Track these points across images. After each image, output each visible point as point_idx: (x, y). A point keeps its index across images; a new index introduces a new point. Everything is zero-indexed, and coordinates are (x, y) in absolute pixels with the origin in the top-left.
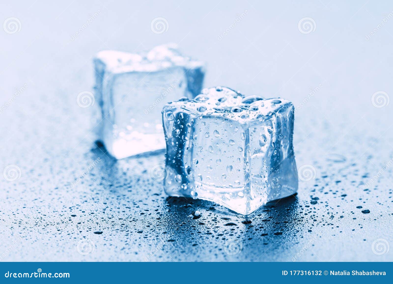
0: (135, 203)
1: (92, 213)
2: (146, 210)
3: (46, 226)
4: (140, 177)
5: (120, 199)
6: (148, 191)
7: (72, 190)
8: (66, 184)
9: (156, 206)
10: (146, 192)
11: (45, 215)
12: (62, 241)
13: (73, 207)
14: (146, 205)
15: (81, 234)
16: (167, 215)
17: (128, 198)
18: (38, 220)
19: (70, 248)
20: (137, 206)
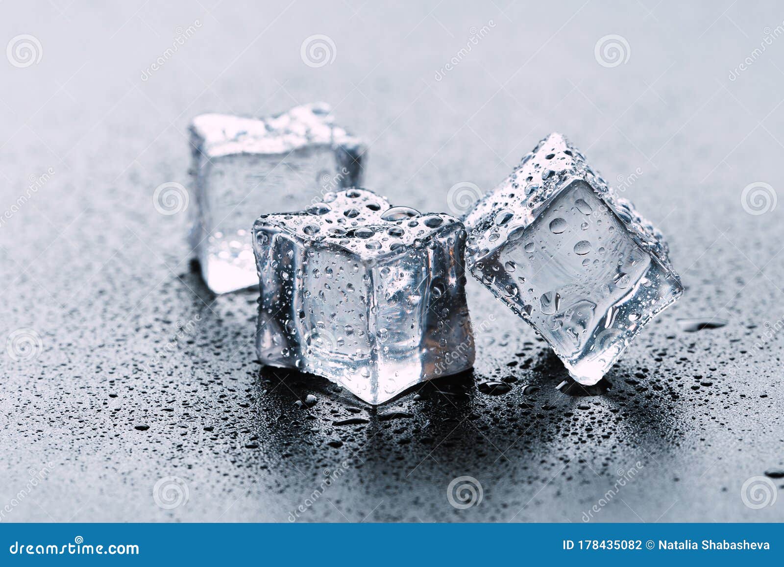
0: (217, 376)
1: (143, 393)
2: (231, 390)
3: (64, 413)
4: (242, 328)
5: (197, 368)
6: (246, 355)
7: (125, 349)
8: (120, 337)
9: (249, 384)
10: (243, 356)
11: (69, 394)
12: (81, 440)
13: (117, 379)
14: (234, 381)
15: (113, 430)
16: (261, 399)
17: (210, 366)
18: (55, 402)
19: (88, 454)
20: (219, 381)
